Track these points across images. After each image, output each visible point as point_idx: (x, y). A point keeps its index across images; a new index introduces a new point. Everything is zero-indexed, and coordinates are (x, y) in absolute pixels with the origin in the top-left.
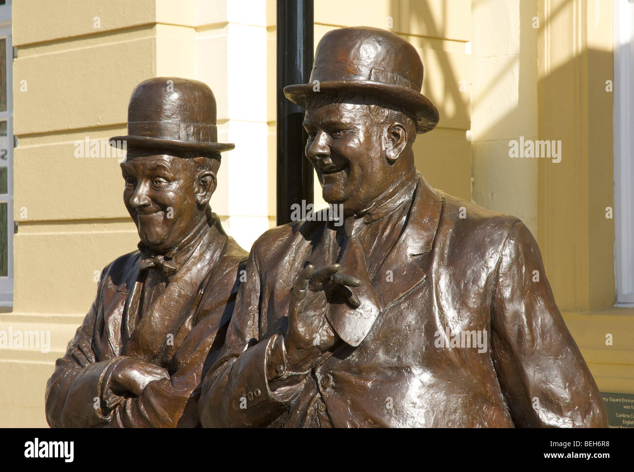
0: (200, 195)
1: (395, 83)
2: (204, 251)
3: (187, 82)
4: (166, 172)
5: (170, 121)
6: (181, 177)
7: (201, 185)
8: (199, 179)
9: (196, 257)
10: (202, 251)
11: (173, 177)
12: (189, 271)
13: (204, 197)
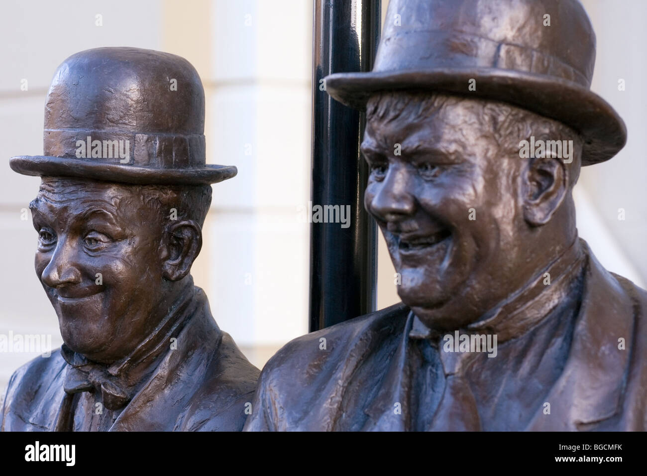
0: (171, 262)
1: (544, 72)
2: (178, 366)
3: (150, 58)
4: (108, 224)
5: (117, 129)
6: (135, 232)
7: (173, 245)
8: (170, 234)
9: (160, 378)
10: (173, 365)
11: (119, 233)
12: (148, 401)
13: (179, 266)
